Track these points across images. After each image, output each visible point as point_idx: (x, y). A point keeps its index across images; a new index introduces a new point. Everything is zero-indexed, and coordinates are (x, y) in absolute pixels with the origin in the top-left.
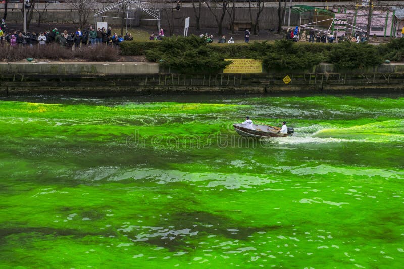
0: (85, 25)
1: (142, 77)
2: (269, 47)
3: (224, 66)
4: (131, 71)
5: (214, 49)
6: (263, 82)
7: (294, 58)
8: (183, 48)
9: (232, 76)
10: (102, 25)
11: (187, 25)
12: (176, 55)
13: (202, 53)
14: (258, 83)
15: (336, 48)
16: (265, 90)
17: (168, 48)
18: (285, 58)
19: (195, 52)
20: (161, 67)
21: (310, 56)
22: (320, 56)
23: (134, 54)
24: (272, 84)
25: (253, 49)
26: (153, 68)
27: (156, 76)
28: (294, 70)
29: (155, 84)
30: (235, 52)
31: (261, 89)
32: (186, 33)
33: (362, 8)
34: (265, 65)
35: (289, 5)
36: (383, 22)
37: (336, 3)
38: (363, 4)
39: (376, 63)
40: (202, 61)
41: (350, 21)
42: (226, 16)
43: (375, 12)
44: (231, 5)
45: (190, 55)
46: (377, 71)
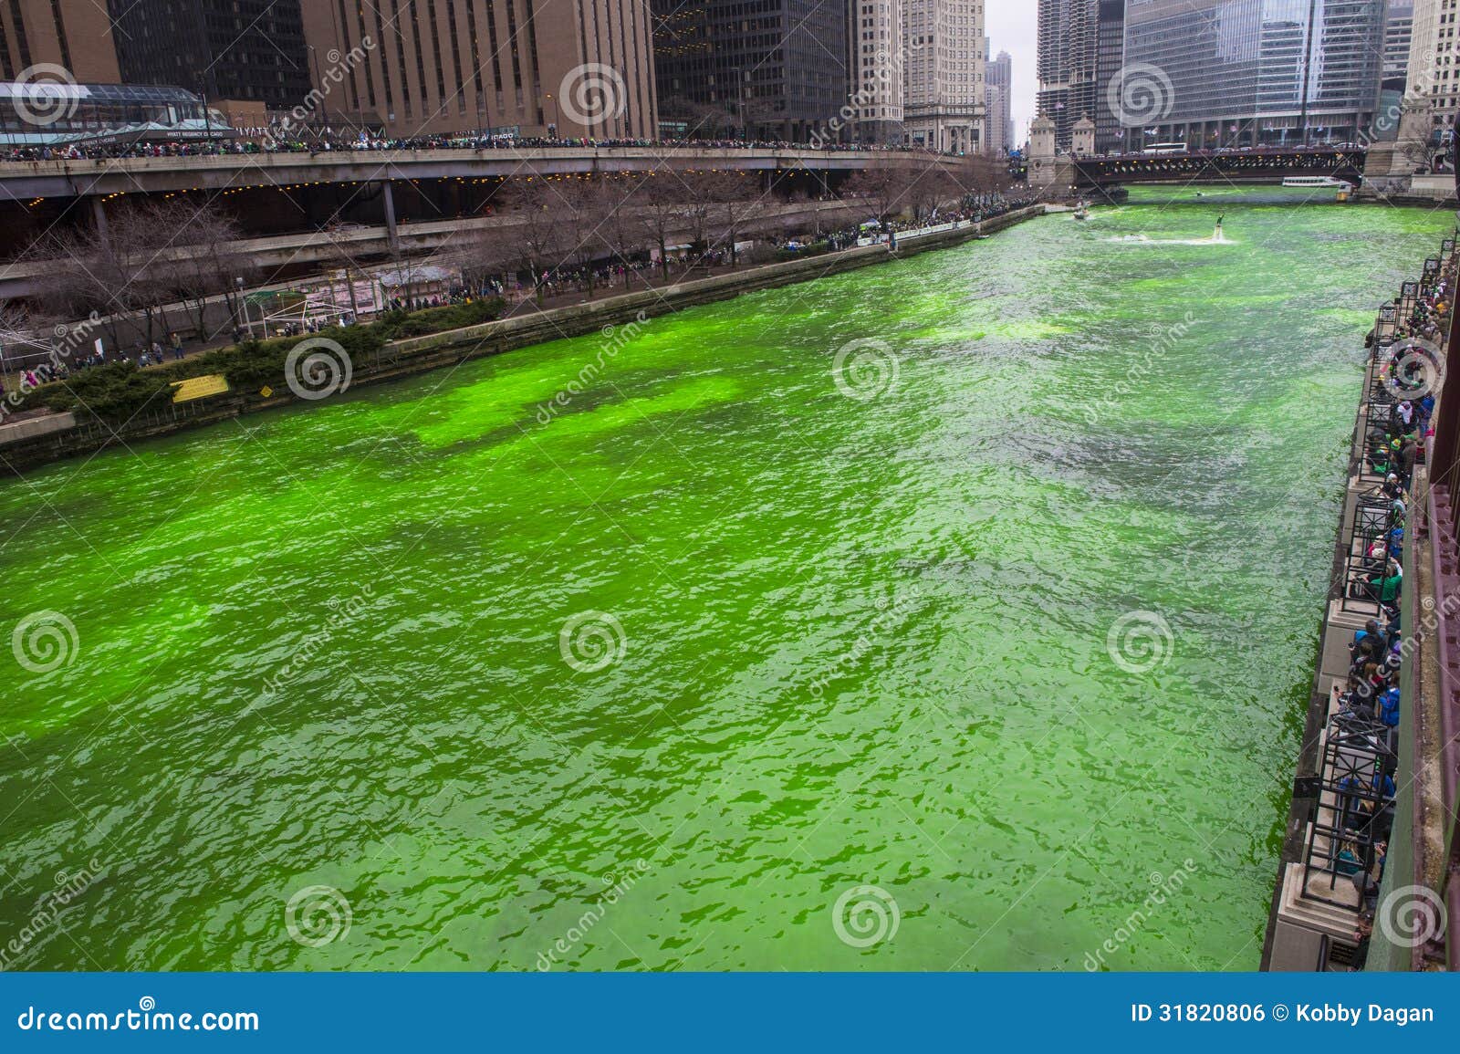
1: (51, 436)
2: (228, 355)
3: (172, 394)
4: (32, 432)
5: (151, 374)
6: (234, 401)
7: (267, 362)
8: (103, 383)
9: (187, 404)
11: (100, 350)
12: (93, 394)
13: (133, 383)
14: (227, 406)
16: (241, 412)
17: (79, 388)
18: (254, 365)
19: (122, 383)
20: (77, 416)
23: (29, 408)
24: (248, 402)
25: (207, 362)
26: (65, 421)
27: (73, 430)
28: (274, 377)
29: (75, 441)
30: (185, 372)
31: (235, 412)
33: (339, 282)
34: (230, 379)
35: (240, 294)
36: (370, 294)
37: (303, 282)
38: (338, 277)
39: (375, 346)
40: (136, 393)
41: (328, 301)
42: (156, 327)
43: (356, 284)
44: (157, 310)
45: (117, 390)
46: (379, 354)
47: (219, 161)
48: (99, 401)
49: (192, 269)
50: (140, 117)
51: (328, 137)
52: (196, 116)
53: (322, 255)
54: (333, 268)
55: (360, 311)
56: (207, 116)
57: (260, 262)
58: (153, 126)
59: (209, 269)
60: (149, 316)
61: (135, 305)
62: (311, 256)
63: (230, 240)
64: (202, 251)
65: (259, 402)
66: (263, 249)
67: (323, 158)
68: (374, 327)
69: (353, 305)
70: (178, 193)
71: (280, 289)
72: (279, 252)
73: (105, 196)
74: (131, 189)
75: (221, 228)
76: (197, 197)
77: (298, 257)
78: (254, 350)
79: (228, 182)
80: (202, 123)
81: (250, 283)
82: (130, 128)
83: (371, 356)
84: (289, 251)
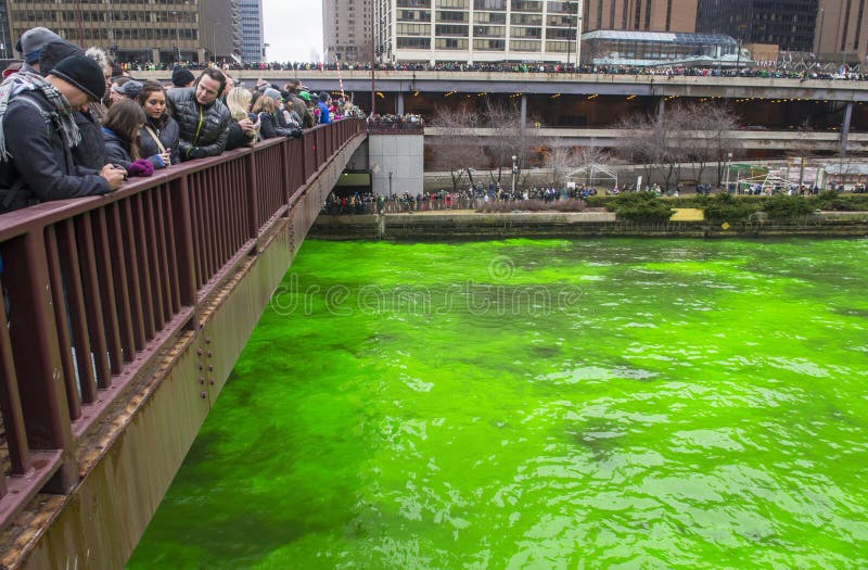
0: (559, 186)
1: (602, 224)
2: (709, 199)
3: (670, 215)
4: (593, 220)
5: (662, 201)
6: (705, 228)
7: (732, 208)
8: (636, 201)
9: (677, 223)
10: (572, 185)
11: (639, 183)
12: (631, 206)
13: (653, 205)
14: (698, 229)
15: (770, 199)
16: (706, 234)
17: (623, 201)
18: (724, 208)
19: (646, 203)
20: (617, 216)
21: (746, 206)
22: (756, 206)
23: (596, 206)
24: (712, 229)
25: (696, 201)
26: (611, 217)
27: (613, 223)
28: (733, 218)
29: (613, 229)
30: (680, 204)
31: (703, 234)
32: (638, 190)
33: (795, 165)
34: (706, 214)
35: (728, 164)
36: (814, 176)
37: (771, 162)
38: (796, 162)
39: (807, 212)
40: (652, 210)
41: (783, 177)
42: (673, 175)
43: (807, 168)
44: (676, 165)
45: (642, 206)
46: (808, 218)
47: (738, 81)
48: (631, 210)
49: (703, 144)
50: (699, 52)
51: (816, 69)
52: (732, 53)
53: (789, 146)
54: (794, 156)
55: (804, 186)
56: (739, 53)
57: (746, 146)
58: (706, 58)
59: (714, 145)
60: (671, 168)
61: (666, 161)
62: (781, 146)
63: (732, 129)
64: (713, 134)
65: (719, 231)
66: (751, 138)
67: (809, 83)
68: (809, 199)
69: (800, 183)
70: (709, 99)
71: (753, 164)
72: (760, 141)
73: (668, 97)
74: (683, 94)
75: (730, 121)
76: (719, 102)
77: (773, 146)
78: (726, 199)
79: (739, 94)
80: (735, 57)
81: (735, 158)
82: (693, 59)
83: (802, 218)
84: (767, 141)
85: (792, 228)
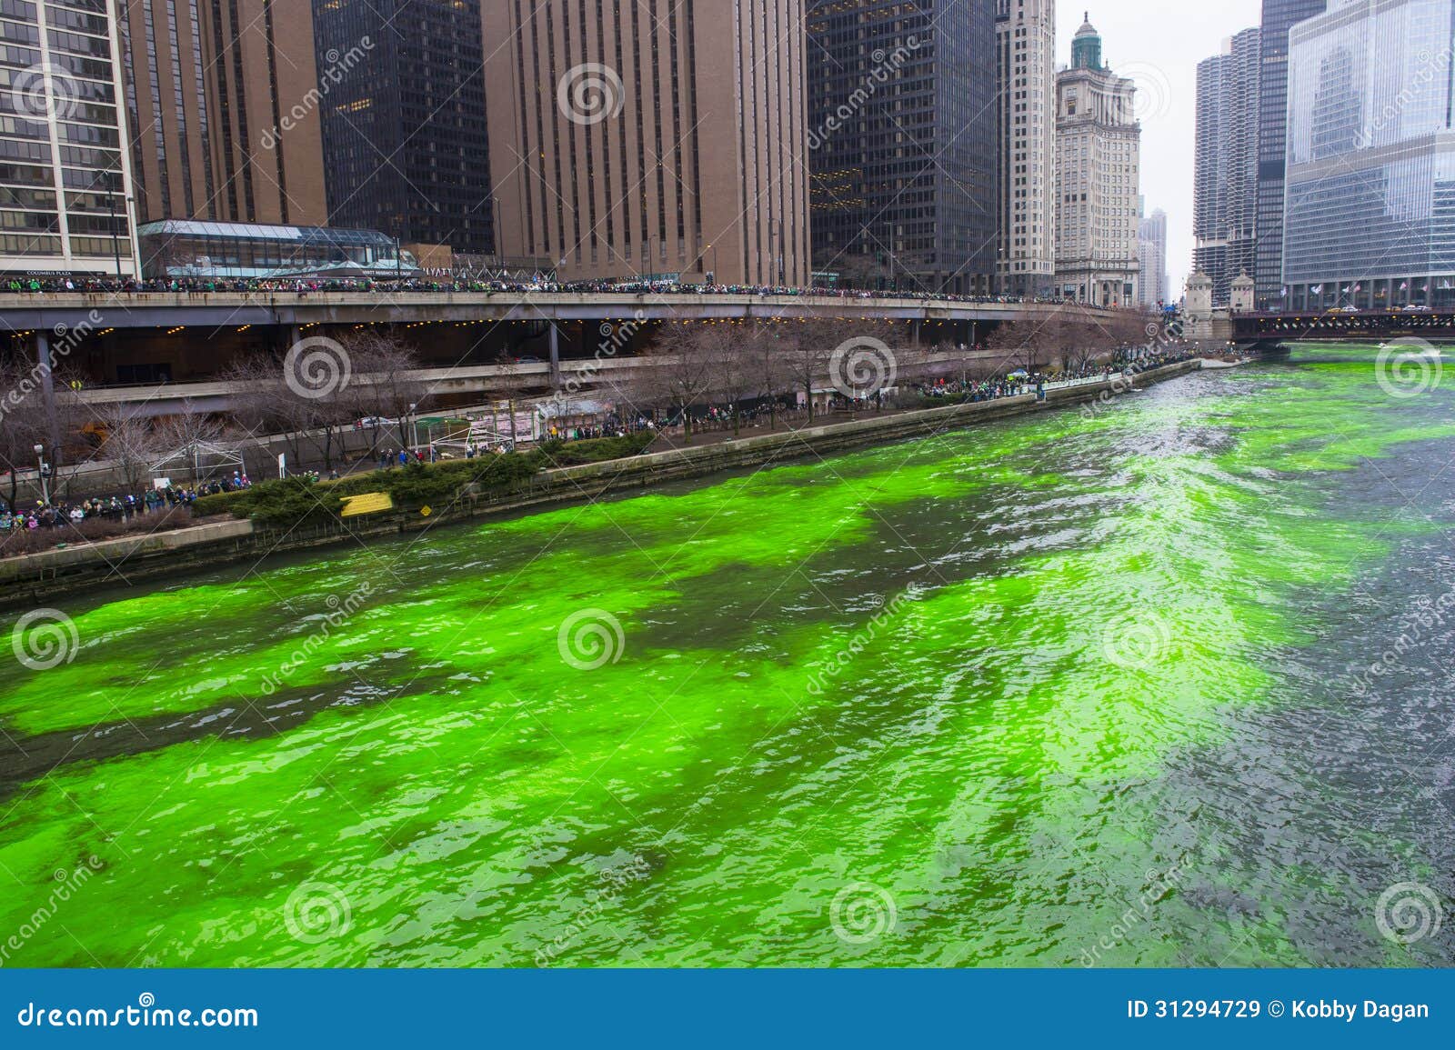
0: (139, 486)
1: (230, 541)
2: (396, 475)
3: (341, 508)
4: (214, 536)
5: (325, 488)
6: (396, 519)
7: (429, 483)
8: (281, 494)
9: (354, 518)
10: (162, 483)
11: (282, 464)
12: (273, 504)
13: (308, 496)
14: (389, 522)
15: (480, 463)
16: (401, 530)
17: (260, 497)
18: (418, 485)
19: (298, 496)
20: (254, 523)
21: (449, 477)
22: (462, 475)
23: (214, 513)
24: (408, 519)
25: (375, 480)
26: (244, 527)
27: (250, 536)
28: (434, 497)
29: (250, 547)
30: (355, 488)
31: (396, 528)
32: (282, 475)
33: (502, 412)
34: (395, 497)
35: (412, 419)
36: (529, 424)
37: (469, 410)
38: (502, 407)
39: (530, 473)
40: (311, 505)
41: (490, 429)
42: (334, 445)
43: (518, 414)
44: (337, 430)
45: (294, 501)
46: (532, 481)
47: (405, 298)
48: (277, 510)
49: (371, 394)
50: (340, 257)
51: (504, 279)
52: (389, 257)
53: (489, 386)
54: (497, 399)
55: (518, 439)
56: (399, 257)
57: (432, 390)
58: (352, 264)
59: (387, 394)
60: (329, 434)
61: (318, 424)
62: (479, 387)
63: (407, 369)
64: (382, 377)
65: (419, 520)
66: (437, 379)
67: (499, 298)
68: (530, 456)
69: (513, 434)
70: (367, 325)
71: (447, 415)
72: (450, 381)
73: (303, 325)
74: (325, 320)
75: (402, 357)
76: (382, 330)
77: (468, 387)
78: (419, 472)
79: (408, 316)
80: (393, 263)
81: (421, 409)
82: (332, 266)
83: (524, 482)
84: (459, 381)
85: (515, 498)
